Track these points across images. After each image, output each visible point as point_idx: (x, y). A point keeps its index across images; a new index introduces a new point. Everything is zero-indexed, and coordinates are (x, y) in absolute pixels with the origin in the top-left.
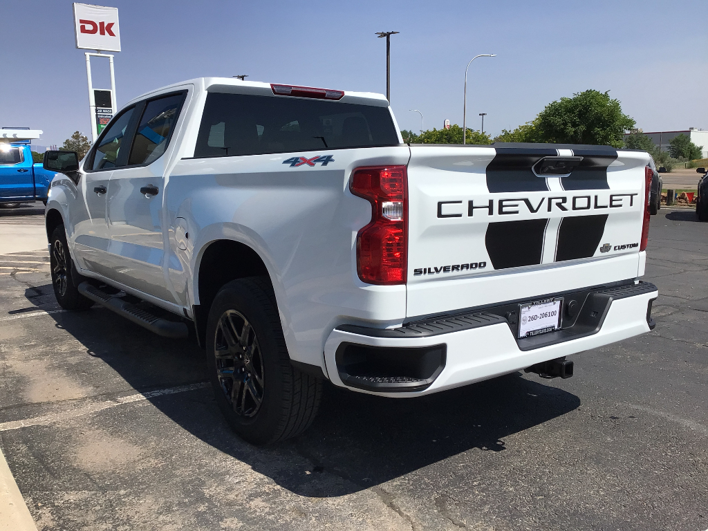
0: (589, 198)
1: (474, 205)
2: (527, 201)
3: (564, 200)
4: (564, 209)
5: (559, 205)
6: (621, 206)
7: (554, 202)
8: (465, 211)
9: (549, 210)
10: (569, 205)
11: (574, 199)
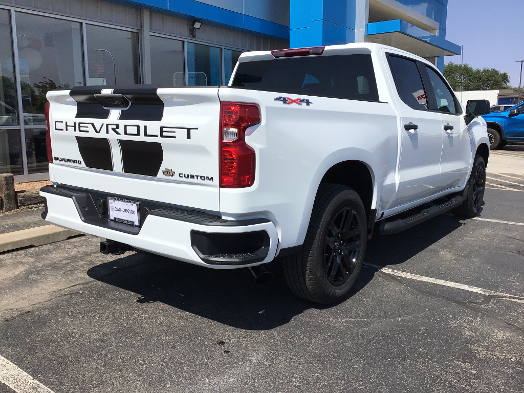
0: (138, 127)
1: (68, 125)
2: (93, 125)
3: (118, 126)
4: (118, 133)
5: (113, 129)
6: (175, 137)
7: (110, 127)
8: (64, 128)
9: (107, 132)
10: (121, 130)
11: (126, 126)
